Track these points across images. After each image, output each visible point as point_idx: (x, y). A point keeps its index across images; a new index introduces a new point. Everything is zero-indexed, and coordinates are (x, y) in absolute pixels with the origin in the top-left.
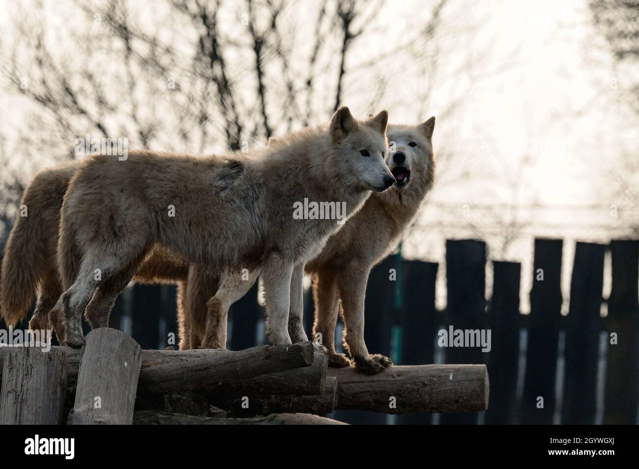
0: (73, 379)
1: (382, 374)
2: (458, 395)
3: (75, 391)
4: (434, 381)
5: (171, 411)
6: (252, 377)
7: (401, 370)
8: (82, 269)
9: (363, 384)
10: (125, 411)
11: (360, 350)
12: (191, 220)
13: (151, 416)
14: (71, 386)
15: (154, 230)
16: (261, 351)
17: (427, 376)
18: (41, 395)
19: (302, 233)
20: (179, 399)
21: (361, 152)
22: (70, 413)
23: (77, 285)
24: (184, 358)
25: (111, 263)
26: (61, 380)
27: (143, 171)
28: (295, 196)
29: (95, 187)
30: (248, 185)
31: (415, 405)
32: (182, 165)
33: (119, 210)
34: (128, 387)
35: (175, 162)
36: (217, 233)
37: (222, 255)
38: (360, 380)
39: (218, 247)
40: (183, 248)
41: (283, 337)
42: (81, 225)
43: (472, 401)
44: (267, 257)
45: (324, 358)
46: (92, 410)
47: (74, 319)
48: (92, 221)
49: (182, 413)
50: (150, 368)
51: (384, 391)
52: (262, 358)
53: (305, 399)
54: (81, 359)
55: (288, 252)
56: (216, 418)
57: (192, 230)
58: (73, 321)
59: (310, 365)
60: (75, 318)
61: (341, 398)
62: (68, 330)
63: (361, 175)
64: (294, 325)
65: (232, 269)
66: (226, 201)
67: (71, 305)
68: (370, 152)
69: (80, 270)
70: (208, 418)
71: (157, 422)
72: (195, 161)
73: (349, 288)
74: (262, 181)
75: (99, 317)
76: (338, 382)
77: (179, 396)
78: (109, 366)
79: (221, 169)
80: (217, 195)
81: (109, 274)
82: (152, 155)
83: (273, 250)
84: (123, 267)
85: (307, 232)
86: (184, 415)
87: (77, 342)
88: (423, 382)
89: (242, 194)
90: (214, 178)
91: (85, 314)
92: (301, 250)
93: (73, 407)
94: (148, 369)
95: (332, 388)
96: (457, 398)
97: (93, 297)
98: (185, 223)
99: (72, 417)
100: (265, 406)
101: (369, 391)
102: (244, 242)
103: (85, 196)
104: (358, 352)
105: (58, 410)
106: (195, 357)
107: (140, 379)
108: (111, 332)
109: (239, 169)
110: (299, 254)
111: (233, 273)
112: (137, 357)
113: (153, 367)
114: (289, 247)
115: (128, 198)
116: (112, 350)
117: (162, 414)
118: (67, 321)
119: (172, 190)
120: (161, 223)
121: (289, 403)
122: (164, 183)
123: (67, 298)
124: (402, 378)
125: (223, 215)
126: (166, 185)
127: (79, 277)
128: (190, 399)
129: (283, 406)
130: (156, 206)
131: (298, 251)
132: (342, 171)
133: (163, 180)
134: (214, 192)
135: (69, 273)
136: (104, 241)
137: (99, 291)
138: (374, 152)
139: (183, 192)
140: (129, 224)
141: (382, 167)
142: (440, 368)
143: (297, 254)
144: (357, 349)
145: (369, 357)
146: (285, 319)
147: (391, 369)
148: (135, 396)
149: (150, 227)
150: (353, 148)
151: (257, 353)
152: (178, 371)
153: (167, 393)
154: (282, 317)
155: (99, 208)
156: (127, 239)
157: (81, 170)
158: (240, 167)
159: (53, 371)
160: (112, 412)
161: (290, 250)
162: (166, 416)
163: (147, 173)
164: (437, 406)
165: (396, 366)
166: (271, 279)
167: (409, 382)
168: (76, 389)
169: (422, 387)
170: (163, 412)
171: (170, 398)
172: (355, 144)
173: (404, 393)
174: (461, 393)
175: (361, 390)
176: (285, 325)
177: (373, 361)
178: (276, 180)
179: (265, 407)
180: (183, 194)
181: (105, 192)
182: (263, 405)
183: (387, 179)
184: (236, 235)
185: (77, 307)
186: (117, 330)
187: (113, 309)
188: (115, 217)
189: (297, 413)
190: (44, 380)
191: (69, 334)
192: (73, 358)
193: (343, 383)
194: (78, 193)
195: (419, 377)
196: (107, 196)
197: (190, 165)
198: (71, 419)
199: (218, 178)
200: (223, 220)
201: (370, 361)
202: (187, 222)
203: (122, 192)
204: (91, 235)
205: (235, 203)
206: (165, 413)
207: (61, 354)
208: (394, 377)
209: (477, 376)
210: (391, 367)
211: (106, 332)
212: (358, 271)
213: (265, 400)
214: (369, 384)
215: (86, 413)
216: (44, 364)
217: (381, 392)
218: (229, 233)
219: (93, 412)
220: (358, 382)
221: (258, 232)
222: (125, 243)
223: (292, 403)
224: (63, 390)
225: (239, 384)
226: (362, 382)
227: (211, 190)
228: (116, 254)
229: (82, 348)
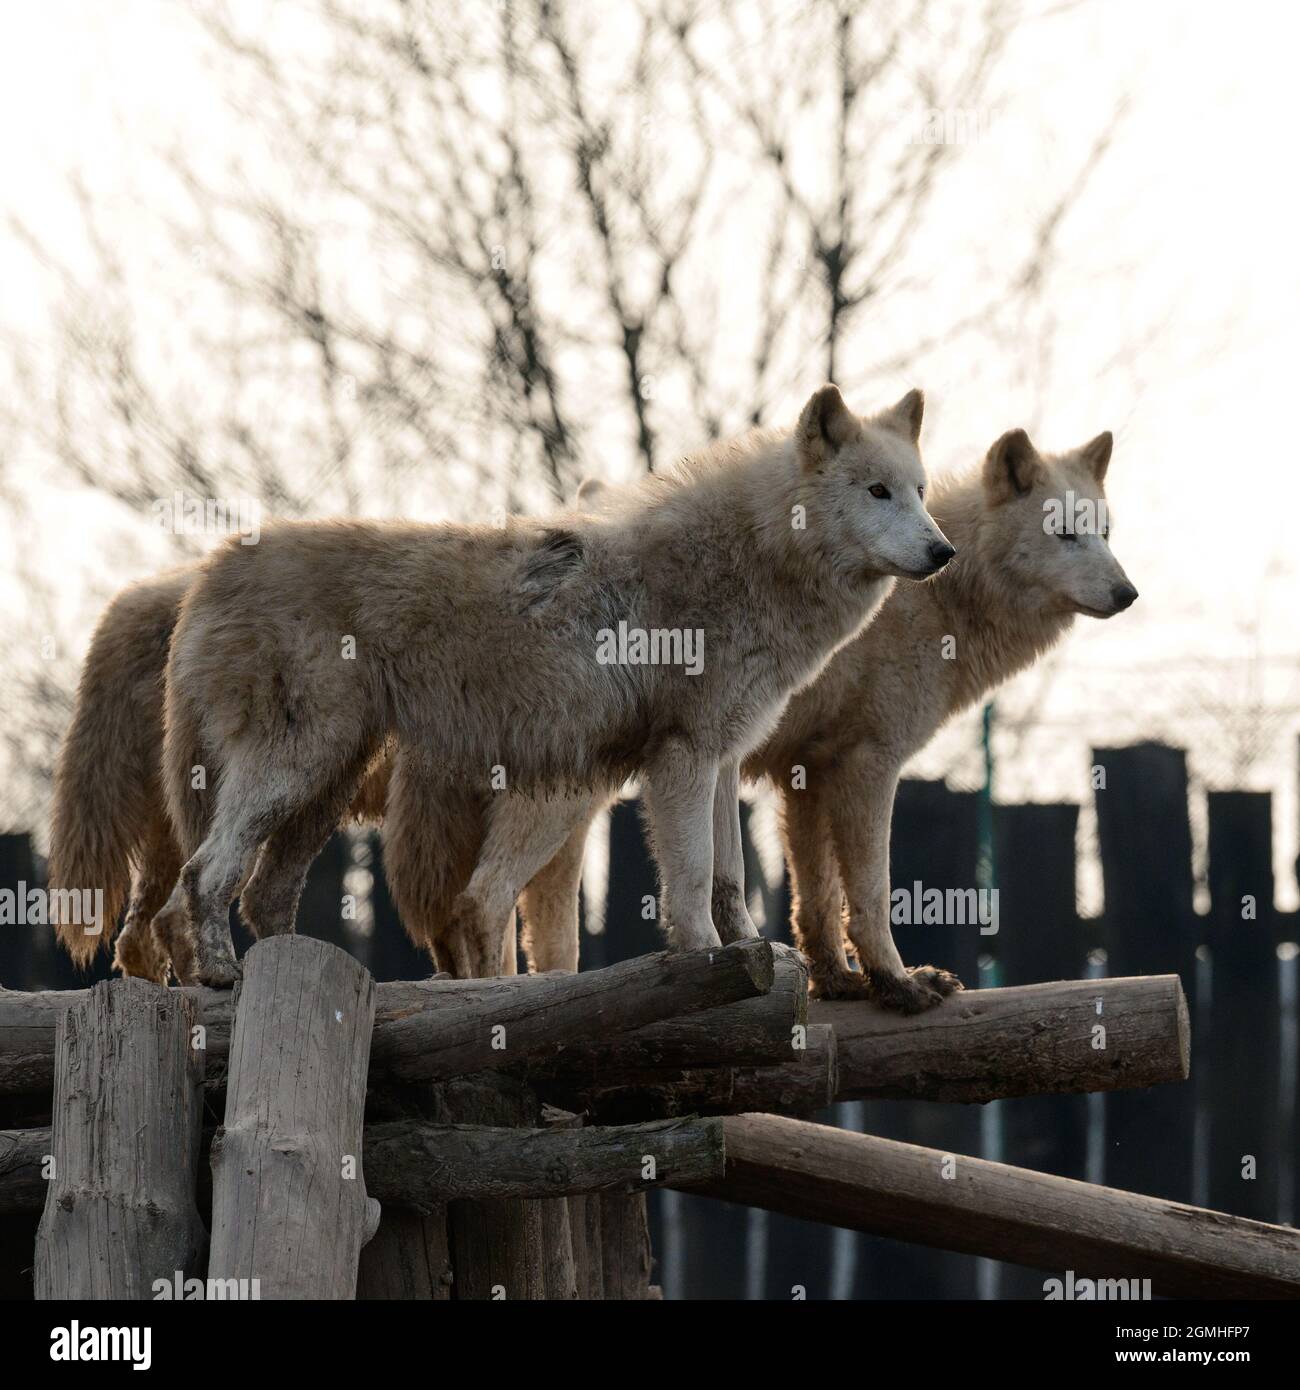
0: (220, 1061)
1: (938, 1011)
2: (1117, 1050)
3: (226, 1086)
4: (1061, 1021)
5: (449, 1121)
6: (633, 1029)
7: (982, 999)
8: (221, 806)
9: (896, 1036)
10: (344, 1124)
11: (881, 956)
12: (465, 675)
13: (405, 1133)
14: (216, 1078)
15: (379, 700)
16: (652, 965)
17: (1043, 1010)
18: (147, 1099)
19: (738, 690)
20: (467, 1092)
21: (870, 489)
22: (215, 1136)
23: (211, 845)
24: (472, 996)
25: (284, 787)
26: (192, 1064)
27: (344, 567)
28: (720, 606)
29: (236, 612)
30: (598, 586)
31: (1020, 1078)
32: (437, 548)
33: (292, 662)
34: (346, 1069)
35: (420, 544)
36: (529, 701)
37: (549, 753)
38: (889, 1029)
39: (536, 735)
40: (452, 743)
41: (701, 932)
42: (210, 704)
43: (1152, 1061)
44: (657, 749)
45: (798, 974)
46: (267, 1127)
47: (211, 923)
48: (235, 691)
49: (478, 1124)
50: (396, 1022)
51: (946, 1051)
52: (655, 981)
53: (761, 1080)
54: (234, 1011)
55: (707, 737)
56: (556, 1130)
57: (471, 701)
58: (210, 927)
59: (765, 993)
60: (214, 921)
61: (846, 1073)
62: (200, 949)
63: (873, 544)
64: (725, 905)
65: (574, 785)
66: (546, 626)
67: (203, 890)
68: (891, 490)
69: (216, 808)
70: (536, 1131)
71: (421, 1147)
72: (467, 538)
73: (850, 810)
74: (632, 574)
75: (272, 913)
76: (838, 1035)
77: (468, 1084)
78: (300, 1022)
79: (528, 553)
80: (524, 614)
81: (283, 810)
82: (363, 529)
83: (671, 733)
84: (316, 790)
85: (750, 686)
86: (480, 1127)
87: (223, 976)
88: (1034, 1023)
89: (584, 608)
90: (514, 576)
91: (240, 908)
92: (736, 729)
93: (222, 1122)
94: (391, 1025)
95: (824, 1050)
96: (1116, 1057)
97: (256, 870)
98: (452, 684)
99: (220, 1146)
100: (671, 1099)
101: (909, 1054)
102: (597, 718)
103: (213, 636)
104: (877, 960)
105: (188, 1132)
106: (499, 992)
107: (374, 1050)
108: (300, 946)
109: (572, 551)
110: (732, 739)
111: (576, 792)
112: (363, 998)
113: (403, 1021)
114: (709, 725)
115: (313, 632)
116: (304, 986)
117: (431, 1127)
118: (197, 928)
119: (417, 609)
120: (394, 684)
121: (726, 1089)
122: (396, 593)
123: (193, 876)
124: (984, 1017)
125: (541, 659)
126: (401, 597)
127: (215, 825)
128: (493, 1091)
129: (713, 1098)
130: (381, 645)
131: (730, 732)
132: (830, 536)
133: (394, 588)
134: (515, 608)
135: (191, 814)
136: (265, 735)
137: (268, 852)
138: (901, 488)
139: (443, 612)
140: (317, 692)
141: (921, 521)
142: (1073, 988)
143: (727, 739)
144: (874, 953)
145: (904, 972)
146: (705, 892)
147: (959, 999)
148: (366, 1090)
149: (369, 696)
150: (853, 483)
151: (642, 971)
152: (460, 1025)
153: (439, 1079)
154: (696, 887)
155: (248, 659)
156: (317, 729)
157: (205, 575)
158: (572, 544)
159: (172, 1045)
160: (312, 1128)
161: (710, 732)
162: (440, 1133)
163: (353, 573)
164: (1072, 1077)
165: (970, 991)
166: (667, 800)
167: (1001, 1026)
168: (226, 1082)
169: (1033, 1035)
170: (431, 1124)
171: (446, 1091)
172: (855, 471)
173: (993, 1052)
174: (1124, 1043)
175: (892, 1053)
176: (704, 904)
177: (914, 981)
178: (671, 571)
179: (671, 1103)
180: (443, 616)
181: (258, 621)
182: (666, 1097)
183: (934, 550)
184: (578, 705)
185: (217, 893)
186: (313, 939)
187: (305, 892)
188: (286, 677)
189: (746, 1114)
190: (151, 1063)
191: (204, 959)
192: (216, 1012)
193: (851, 1038)
194: (200, 629)
195: (1025, 1012)
196: (264, 631)
197: (454, 548)
198: (219, 1151)
199: (524, 575)
200: (542, 671)
201: (908, 982)
202: (456, 680)
203: (299, 619)
204: (235, 724)
205: (568, 629)
206: (438, 1125)
207: (187, 1003)
208: (966, 1017)
209: (1160, 1001)
210: (960, 995)
211: (288, 945)
212: (873, 773)
213: (669, 1084)
214: (911, 1036)
215: (253, 1134)
216: (148, 1027)
217: (939, 1053)
218: (559, 700)
219: (270, 1131)
220: (885, 1034)
221: (628, 692)
222: (315, 738)
223: (732, 1090)
224: (197, 1085)
225: (605, 1049)
226: (894, 1032)
227: (509, 605)
228: (294, 763)
229: (235, 988)
